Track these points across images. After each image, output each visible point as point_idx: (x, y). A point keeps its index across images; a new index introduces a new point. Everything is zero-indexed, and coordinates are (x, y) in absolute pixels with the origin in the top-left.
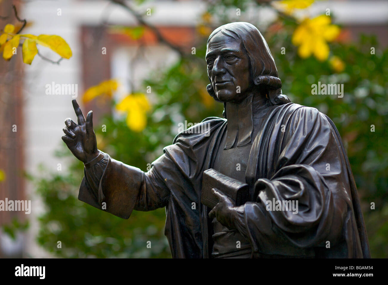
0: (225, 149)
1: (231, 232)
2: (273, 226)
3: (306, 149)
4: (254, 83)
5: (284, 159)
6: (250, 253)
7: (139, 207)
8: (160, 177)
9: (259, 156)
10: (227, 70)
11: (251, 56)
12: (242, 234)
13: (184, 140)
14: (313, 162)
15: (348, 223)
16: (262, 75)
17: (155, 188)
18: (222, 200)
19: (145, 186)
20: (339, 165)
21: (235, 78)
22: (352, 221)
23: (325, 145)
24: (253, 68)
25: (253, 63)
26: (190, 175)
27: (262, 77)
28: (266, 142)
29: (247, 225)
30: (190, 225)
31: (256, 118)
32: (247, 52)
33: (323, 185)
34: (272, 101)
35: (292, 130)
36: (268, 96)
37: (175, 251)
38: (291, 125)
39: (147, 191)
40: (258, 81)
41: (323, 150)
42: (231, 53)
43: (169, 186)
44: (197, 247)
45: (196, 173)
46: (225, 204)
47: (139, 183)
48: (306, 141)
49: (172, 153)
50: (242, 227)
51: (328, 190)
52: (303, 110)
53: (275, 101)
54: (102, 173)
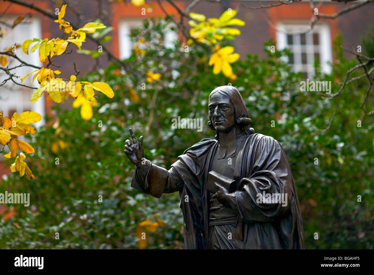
0: (219, 159)
1: (224, 207)
2: (252, 205)
3: (268, 161)
4: (237, 122)
5: (257, 167)
6: (236, 219)
7: (166, 191)
8: (177, 174)
9: (242, 164)
10: (222, 115)
11: (236, 106)
12: (233, 209)
13: (192, 153)
14: (273, 168)
15: (293, 203)
16: (241, 117)
17: (175, 180)
18: (222, 190)
19: (169, 179)
20: (286, 170)
21: (227, 119)
22: (295, 202)
23: (279, 159)
24: (237, 113)
25: (236, 111)
26: (196, 173)
27: (241, 119)
28: (245, 156)
29: (237, 204)
30: (195, 202)
31: (237, 142)
32: (233, 104)
33: (280, 183)
34: (246, 132)
35: (260, 150)
36: (244, 129)
37: (186, 217)
38: (259, 147)
39: (170, 182)
40: (239, 121)
41: (278, 162)
42: (225, 105)
43: (183, 180)
44: (199, 215)
45: (200, 172)
46: (223, 192)
47: (166, 177)
48: (269, 156)
49: (185, 160)
50: (234, 205)
51: (283, 185)
52: (266, 138)
53: (248, 132)
54: (147, 172)
